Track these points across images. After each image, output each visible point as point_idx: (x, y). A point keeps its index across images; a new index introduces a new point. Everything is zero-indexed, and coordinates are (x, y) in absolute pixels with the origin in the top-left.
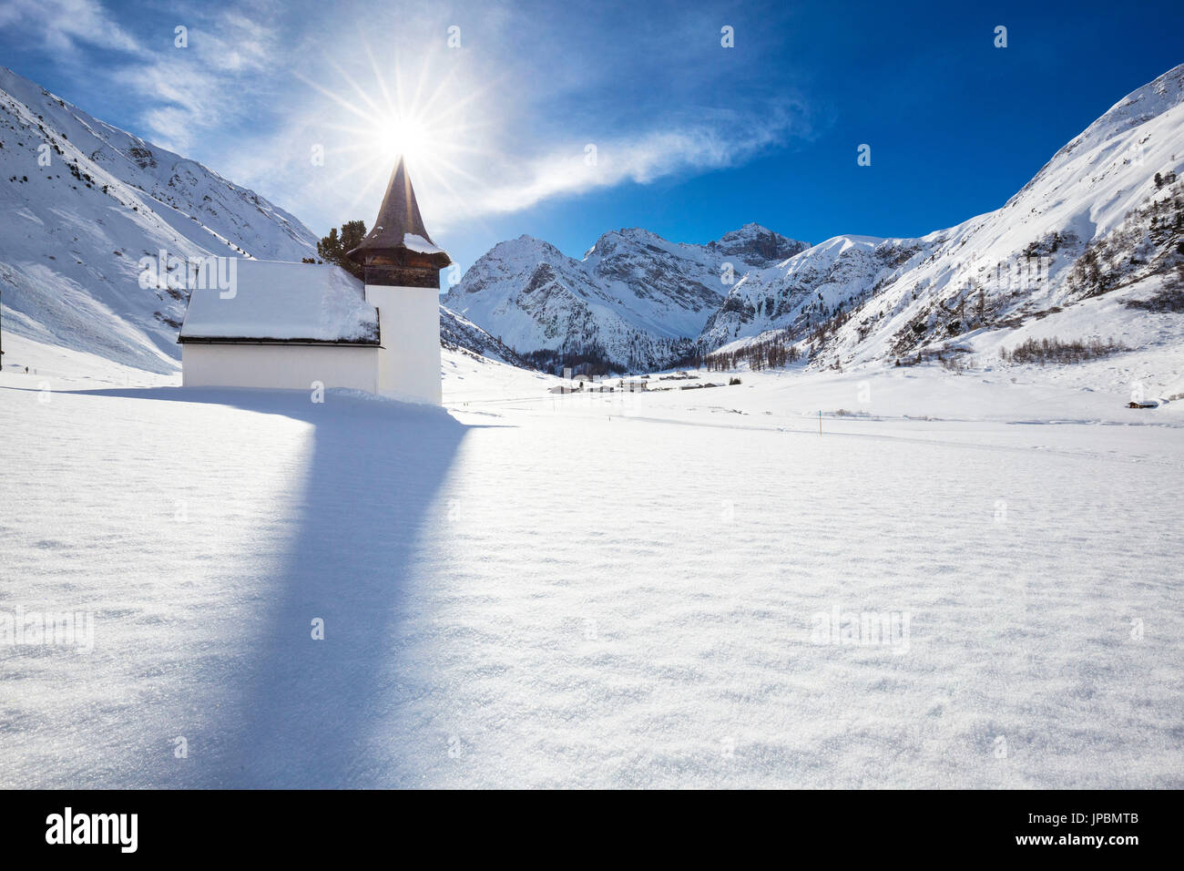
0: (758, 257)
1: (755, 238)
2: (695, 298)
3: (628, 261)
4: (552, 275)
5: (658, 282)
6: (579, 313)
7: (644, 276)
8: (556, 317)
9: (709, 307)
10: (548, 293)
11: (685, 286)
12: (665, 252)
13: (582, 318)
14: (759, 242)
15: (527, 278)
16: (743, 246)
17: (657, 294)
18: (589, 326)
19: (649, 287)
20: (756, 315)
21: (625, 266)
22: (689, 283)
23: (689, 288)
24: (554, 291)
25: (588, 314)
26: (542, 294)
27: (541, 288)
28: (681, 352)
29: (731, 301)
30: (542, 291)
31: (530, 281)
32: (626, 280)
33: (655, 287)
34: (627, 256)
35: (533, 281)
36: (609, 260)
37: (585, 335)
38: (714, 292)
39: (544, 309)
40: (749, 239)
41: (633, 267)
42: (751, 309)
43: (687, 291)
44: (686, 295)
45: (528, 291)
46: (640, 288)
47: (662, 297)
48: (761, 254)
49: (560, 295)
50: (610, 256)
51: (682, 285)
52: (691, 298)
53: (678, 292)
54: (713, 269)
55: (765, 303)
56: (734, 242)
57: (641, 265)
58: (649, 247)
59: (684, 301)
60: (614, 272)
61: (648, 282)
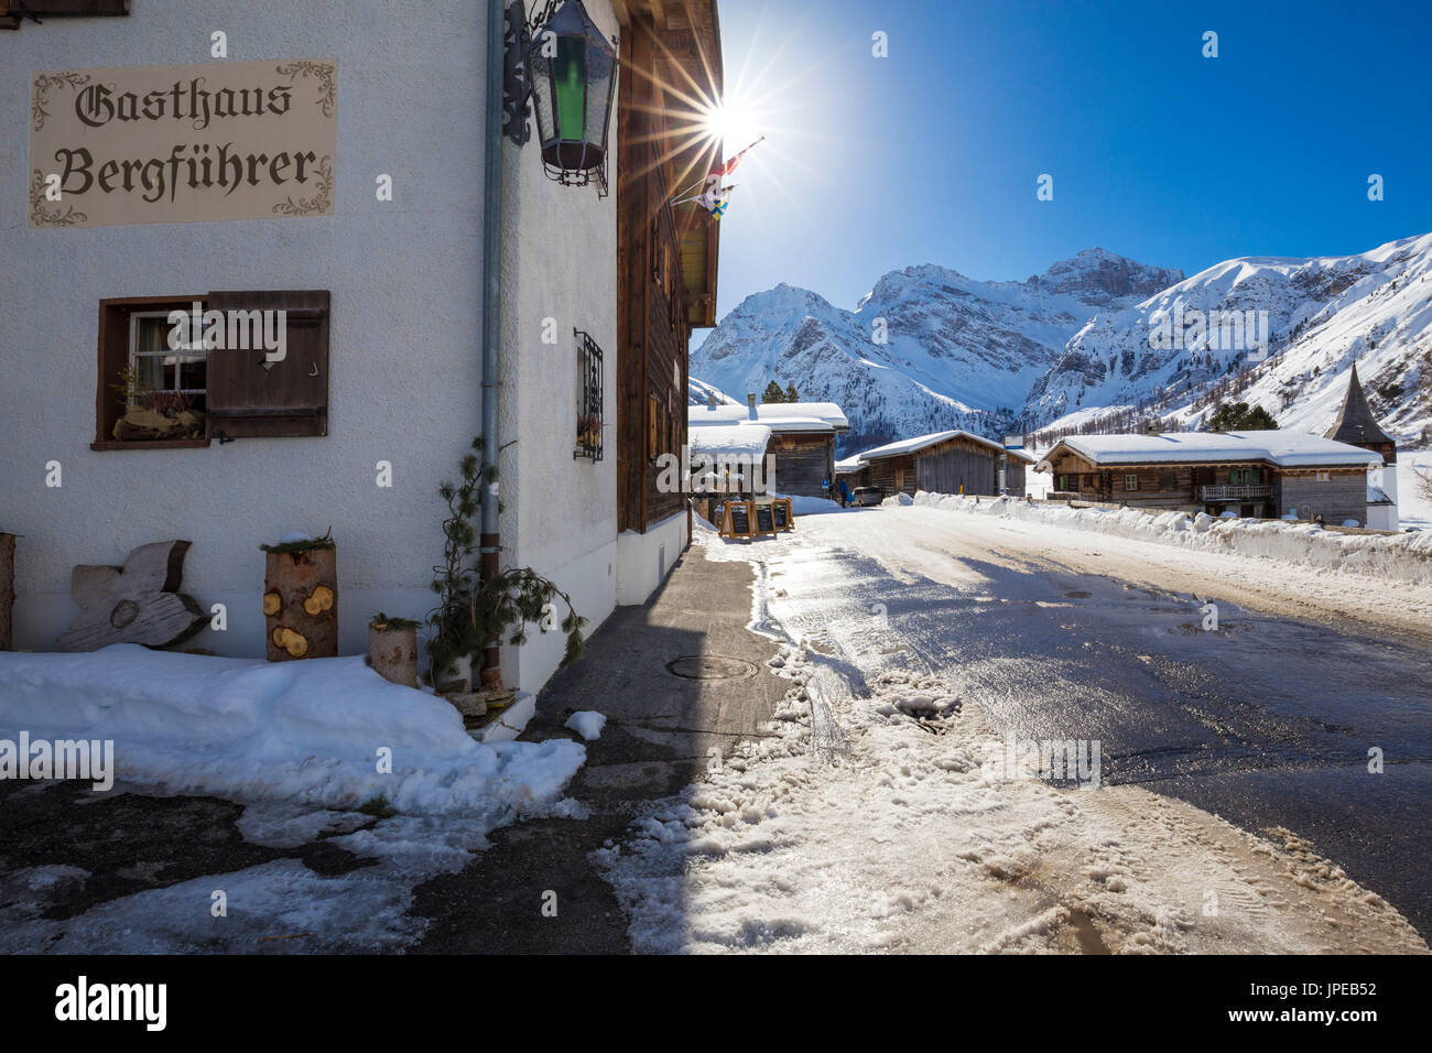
0: (1102, 294)
1: (1097, 268)
2: (1011, 354)
3: (917, 309)
4: (820, 334)
5: (960, 335)
6: (858, 380)
7: (941, 328)
8: (828, 387)
9: (1032, 365)
10: (817, 356)
11: (997, 338)
12: (968, 294)
13: (863, 387)
14: (1103, 273)
15: (787, 338)
16: (1080, 280)
17: (958, 351)
18: (873, 397)
19: (947, 342)
20: (1107, 375)
21: (914, 316)
22: (1004, 334)
23: (1004, 341)
24: (824, 353)
25: (871, 382)
26: (808, 358)
27: (806, 351)
28: (998, 428)
29: (1071, 357)
30: (808, 354)
31: (793, 343)
32: (915, 334)
33: (956, 341)
34: (916, 303)
35: (796, 341)
36: (892, 309)
37: (866, 409)
38: (1039, 345)
39: (811, 378)
40: (1088, 270)
41: (925, 316)
42: (1101, 368)
43: (1000, 345)
44: (999, 350)
45: (790, 355)
46: (936, 344)
47: (965, 354)
48: (1106, 289)
49: (832, 359)
50: (893, 303)
51: (993, 337)
52: (1007, 354)
53: (988, 347)
54: (1036, 313)
55: (1120, 358)
56: (1066, 275)
57: (936, 314)
58: (946, 289)
59: (995, 358)
60: (900, 324)
61: (945, 336)
